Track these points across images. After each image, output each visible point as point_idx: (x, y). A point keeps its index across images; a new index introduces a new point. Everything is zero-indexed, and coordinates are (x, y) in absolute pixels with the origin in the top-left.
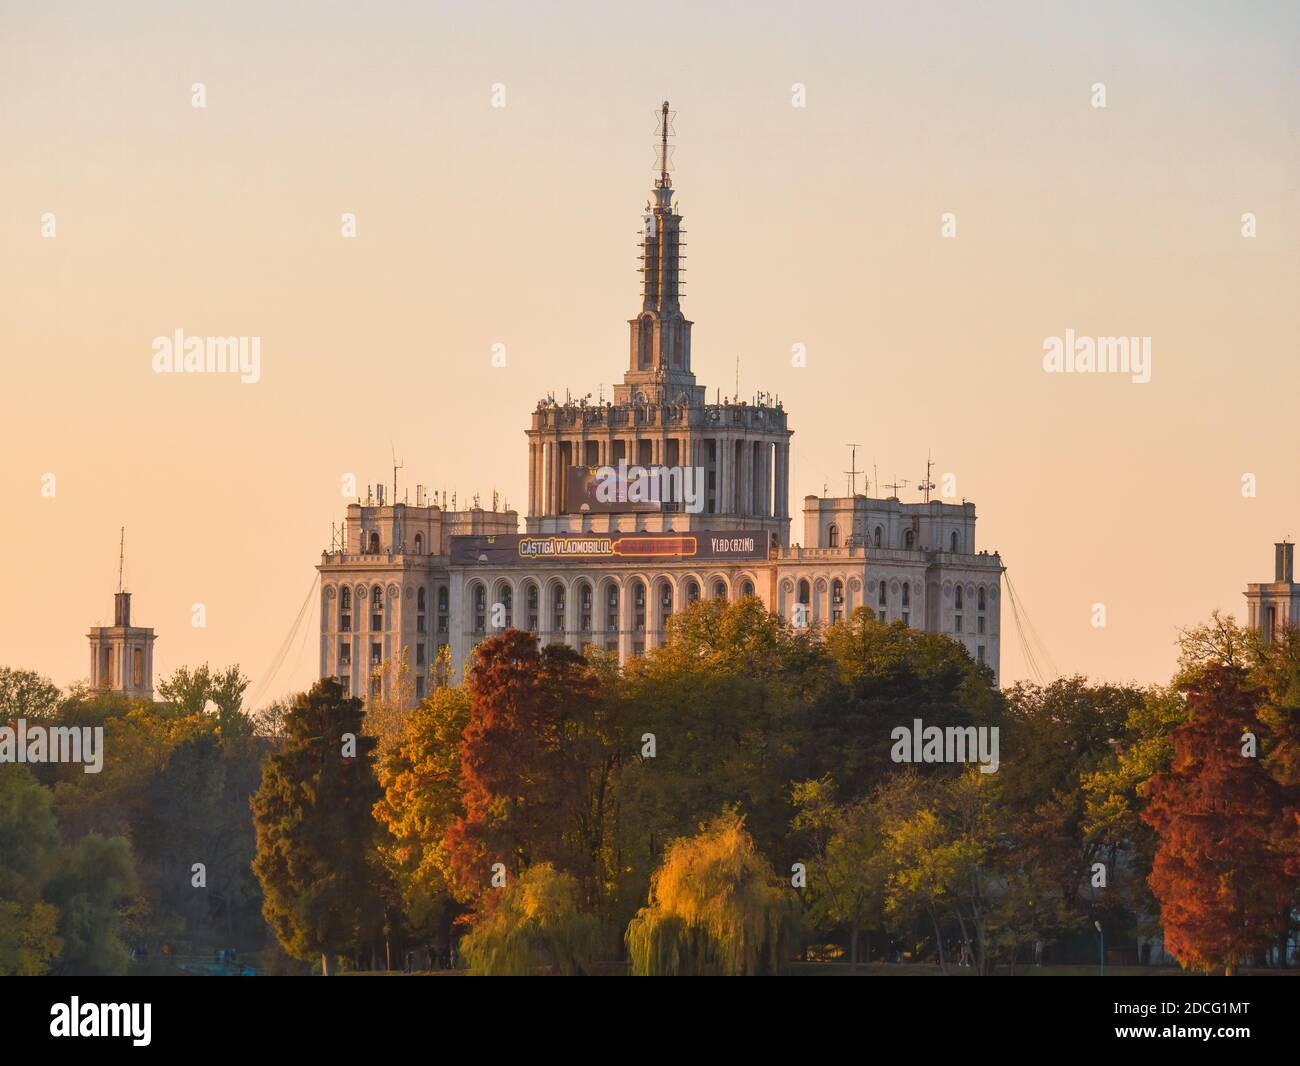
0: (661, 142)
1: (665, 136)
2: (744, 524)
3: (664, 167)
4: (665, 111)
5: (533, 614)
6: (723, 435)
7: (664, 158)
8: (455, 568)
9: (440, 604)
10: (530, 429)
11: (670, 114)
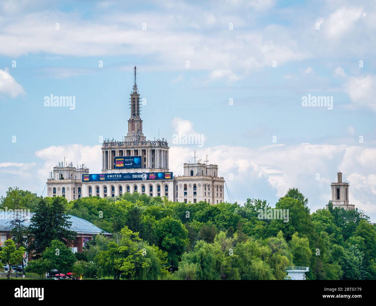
0: (134, 76)
1: (135, 74)
2: (162, 171)
3: (135, 82)
4: (135, 68)
5: (105, 194)
6: (157, 149)
7: (135, 80)
8: (83, 182)
9: (79, 192)
10: (102, 147)
11: (136, 69)
